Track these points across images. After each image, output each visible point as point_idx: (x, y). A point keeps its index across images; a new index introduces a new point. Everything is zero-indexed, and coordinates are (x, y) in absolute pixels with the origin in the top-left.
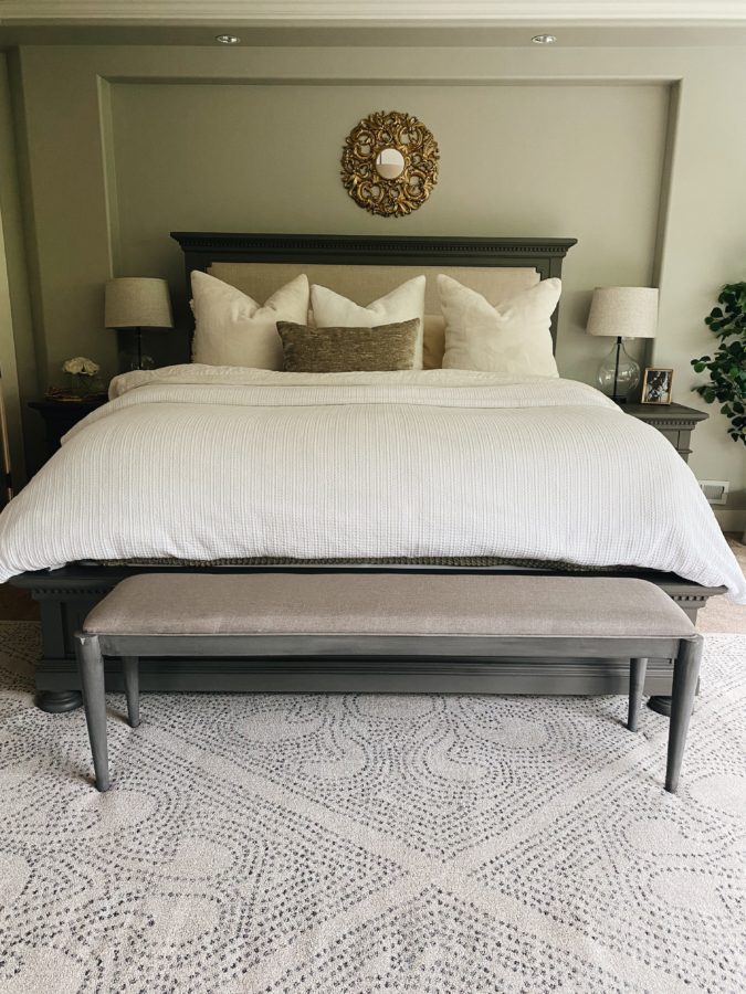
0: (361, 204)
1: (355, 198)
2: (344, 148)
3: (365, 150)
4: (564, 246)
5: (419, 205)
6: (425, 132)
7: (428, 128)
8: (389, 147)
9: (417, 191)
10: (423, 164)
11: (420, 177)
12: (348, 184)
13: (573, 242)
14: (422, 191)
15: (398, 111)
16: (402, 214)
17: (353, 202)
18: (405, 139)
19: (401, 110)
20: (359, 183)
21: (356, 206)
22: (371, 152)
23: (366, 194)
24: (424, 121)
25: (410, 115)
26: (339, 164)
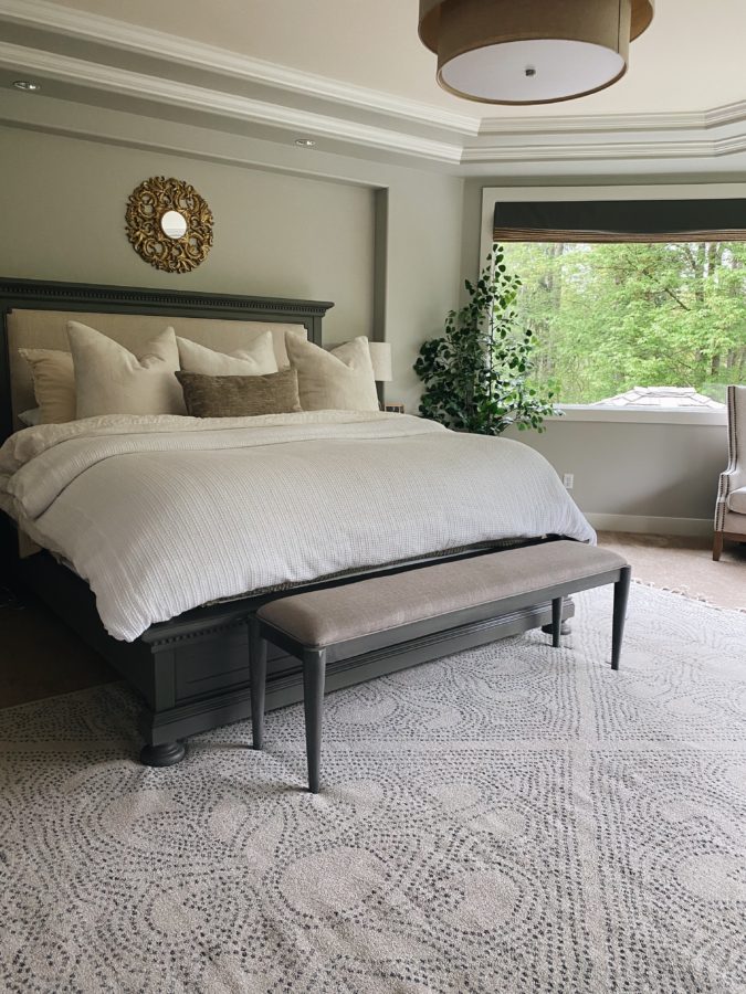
0: (145, 258)
1: (140, 253)
2: (128, 205)
3: (148, 209)
4: (322, 308)
5: (198, 264)
6: (201, 201)
7: (202, 197)
8: (171, 209)
9: (195, 252)
10: (201, 229)
11: (198, 239)
12: (133, 240)
13: (331, 305)
14: (201, 252)
15: (176, 178)
16: (184, 271)
17: (138, 256)
18: (183, 203)
19: (179, 177)
20: (144, 239)
21: (140, 259)
22: (154, 211)
23: (150, 250)
24: (199, 190)
25: (188, 184)
26: (124, 220)
